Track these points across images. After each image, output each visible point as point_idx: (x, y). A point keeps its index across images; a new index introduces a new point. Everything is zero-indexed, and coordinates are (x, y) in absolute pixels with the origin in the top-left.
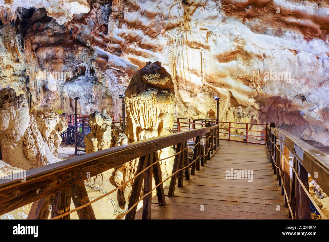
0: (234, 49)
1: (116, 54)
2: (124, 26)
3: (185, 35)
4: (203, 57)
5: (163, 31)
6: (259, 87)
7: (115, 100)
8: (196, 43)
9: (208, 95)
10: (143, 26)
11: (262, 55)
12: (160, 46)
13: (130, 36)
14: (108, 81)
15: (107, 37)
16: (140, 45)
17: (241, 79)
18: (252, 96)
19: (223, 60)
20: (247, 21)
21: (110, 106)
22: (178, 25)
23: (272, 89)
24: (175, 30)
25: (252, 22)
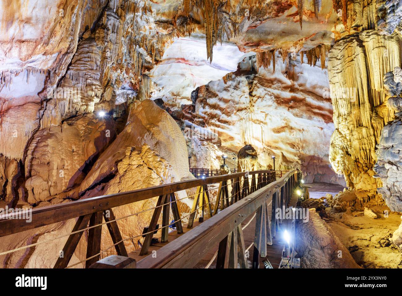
0: (283, 125)
1: (201, 126)
2: (207, 107)
3: (250, 115)
4: (263, 130)
5: (235, 111)
6: (301, 149)
7: (198, 158)
8: (258, 120)
9: (267, 155)
10: (220, 108)
11: (301, 129)
12: (233, 121)
13: (211, 114)
14: (194, 144)
15: (194, 114)
16: (219, 121)
17: (289, 144)
18: (296, 155)
19: (277, 131)
20: (291, 110)
21: (195, 162)
22: (246, 109)
23: (309, 151)
24: (244, 111)
25: (293, 110)
